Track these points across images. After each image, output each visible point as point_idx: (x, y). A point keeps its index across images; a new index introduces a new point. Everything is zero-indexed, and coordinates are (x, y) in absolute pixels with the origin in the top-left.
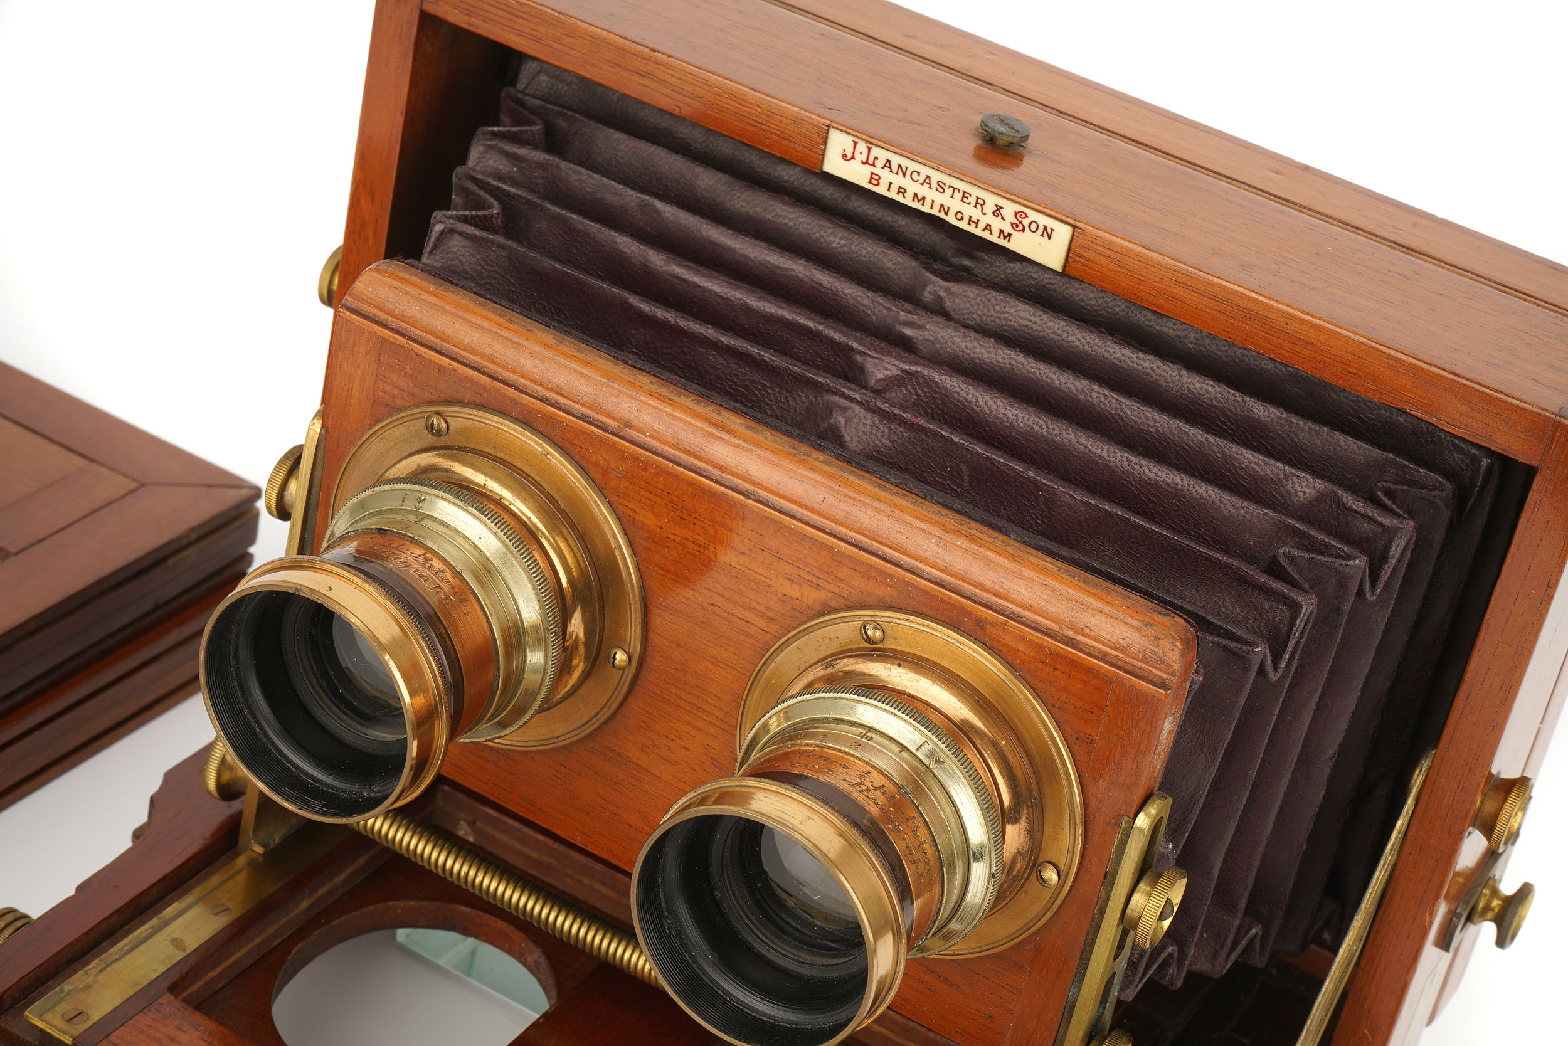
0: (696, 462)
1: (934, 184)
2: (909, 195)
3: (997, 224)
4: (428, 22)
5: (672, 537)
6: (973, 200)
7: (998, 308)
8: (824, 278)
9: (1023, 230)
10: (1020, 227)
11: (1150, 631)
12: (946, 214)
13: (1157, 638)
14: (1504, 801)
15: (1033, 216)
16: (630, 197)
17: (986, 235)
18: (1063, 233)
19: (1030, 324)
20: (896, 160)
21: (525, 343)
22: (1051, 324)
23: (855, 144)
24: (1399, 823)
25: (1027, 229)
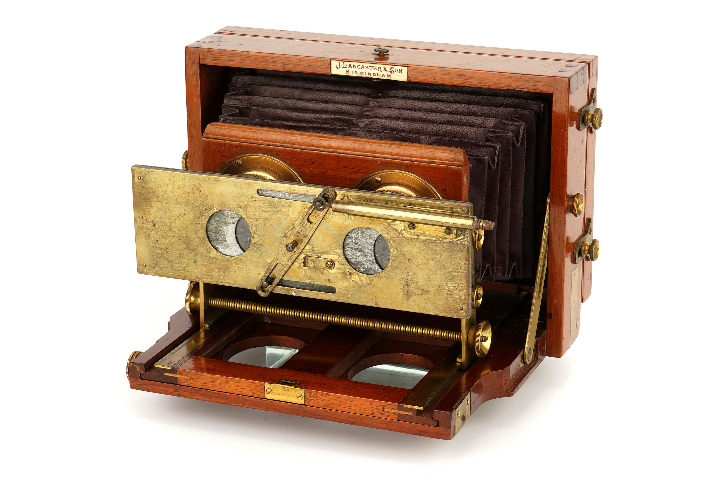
0: (316, 148)
1: (365, 67)
2: (358, 73)
3: (386, 73)
4: (203, 67)
5: (314, 173)
6: (377, 68)
7: (392, 102)
8: (339, 106)
9: (394, 73)
10: (393, 72)
11: (453, 153)
12: (370, 75)
13: (455, 154)
14: (574, 200)
15: (395, 67)
16: (276, 101)
17: (383, 78)
18: (405, 69)
19: (403, 104)
20: (352, 64)
21: (259, 131)
22: (408, 102)
23: (339, 63)
24: (546, 215)
25: (394, 72)
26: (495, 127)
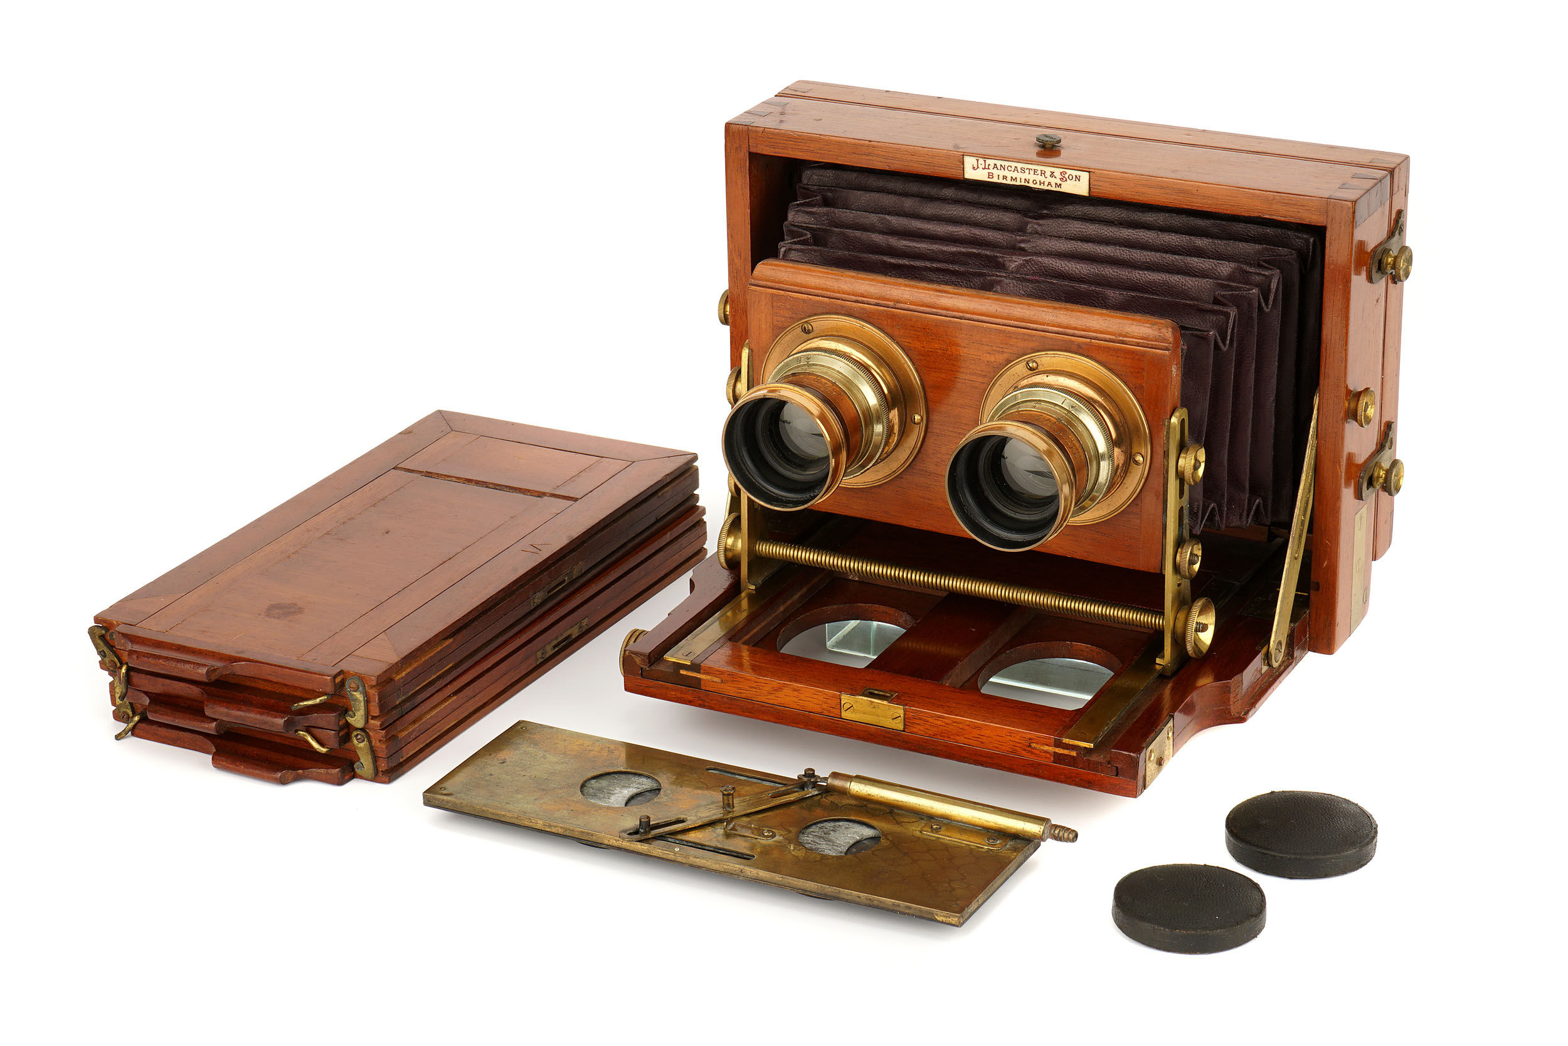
0: (934, 310)
1: (1019, 170)
2: (1009, 178)
3: (1053, 181)
4: (754, 157)
5: (929, 350)
6: (1039, 172)
7: (1064, 226)
8: (977, 232)
9: (1066, 180)
10: (1065, 179)
11: (1156, 327)
12: (1028, 183)
13: (1159, 329)
14: (1358, 401)
15: (1069, 172)
16: (874, 218)
17: (1049, 188)
18: (1085, 176)
19: (1081, 230)
20: (999, 163)
21: (841, 278)
22: (1091, 227)
23: (978, 160)
24: (1312, 424)
25: (1068, 179)
26: (1230, 278)
